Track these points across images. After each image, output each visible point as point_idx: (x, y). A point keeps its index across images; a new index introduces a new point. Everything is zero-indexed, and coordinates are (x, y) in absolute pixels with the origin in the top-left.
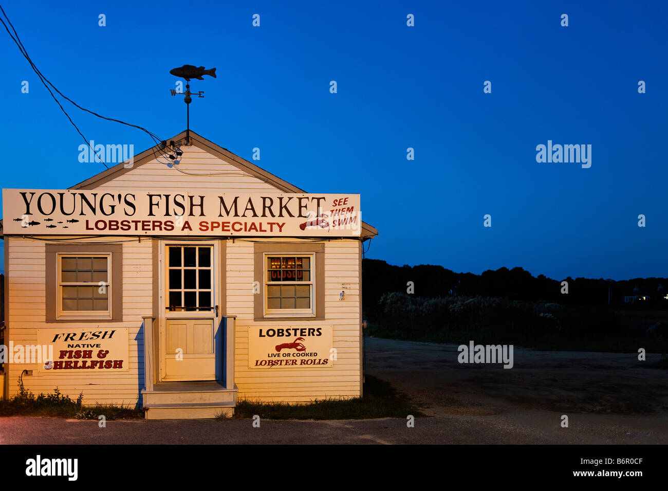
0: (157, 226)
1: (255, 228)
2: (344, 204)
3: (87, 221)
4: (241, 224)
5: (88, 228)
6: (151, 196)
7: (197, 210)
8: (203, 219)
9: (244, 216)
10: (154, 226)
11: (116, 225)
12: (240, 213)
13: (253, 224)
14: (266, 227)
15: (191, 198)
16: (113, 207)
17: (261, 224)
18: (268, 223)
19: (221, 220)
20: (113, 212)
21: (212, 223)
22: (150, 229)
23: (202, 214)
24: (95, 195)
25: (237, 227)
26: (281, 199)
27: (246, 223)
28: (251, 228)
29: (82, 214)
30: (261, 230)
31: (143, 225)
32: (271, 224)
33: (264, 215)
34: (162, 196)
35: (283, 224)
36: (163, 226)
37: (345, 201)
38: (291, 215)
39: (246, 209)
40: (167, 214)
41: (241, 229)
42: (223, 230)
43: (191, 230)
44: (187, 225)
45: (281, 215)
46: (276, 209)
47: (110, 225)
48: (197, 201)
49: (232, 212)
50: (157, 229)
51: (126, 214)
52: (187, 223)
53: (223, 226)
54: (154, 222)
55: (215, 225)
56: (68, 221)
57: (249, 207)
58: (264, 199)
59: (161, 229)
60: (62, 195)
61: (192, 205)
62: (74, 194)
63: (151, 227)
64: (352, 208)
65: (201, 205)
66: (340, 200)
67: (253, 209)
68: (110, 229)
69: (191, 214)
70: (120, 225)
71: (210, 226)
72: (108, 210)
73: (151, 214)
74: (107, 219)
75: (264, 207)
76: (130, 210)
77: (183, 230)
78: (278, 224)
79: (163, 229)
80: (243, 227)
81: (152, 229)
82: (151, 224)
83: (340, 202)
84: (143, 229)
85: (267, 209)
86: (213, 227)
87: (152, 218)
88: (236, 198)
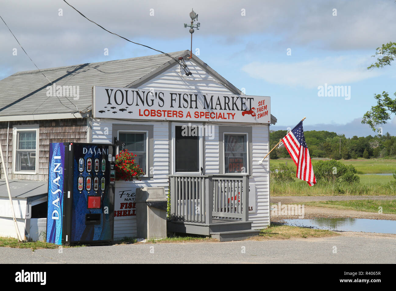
0: (175, 114)
1: (221, 117)
3: (140, 110)
4: (214, 114)
5: (140, 115)
6: (172, 94)
7: (194, 104)
8: (196, 110)
9: (216, 109)
10: (173, 114)
11: (154, 113)
12: (214, 107)
13: (220, 114)
14: (226, 116)
15: (191, 95)
16: (153, 101)
17: (224, 113)
18: (227, 114)
19: (205, 111)
20: (153, 104)
21: (201, 113)
22: (171, 116)
23: (196, 107)
24: (144, 92)
26: (233, 98)
27: (217, 113)
28: (219, 117)
29: (137, 105)
30: (224, 118)
31: (168, 114)
32: (229, 114)
33: (225, 109)
34: (177, 94)
35: (235, 114)
36: (178, 114)
37: (263, 102)
38: (238, 109)
39: (217, 104)
40: (180, 107)
41: (215, 117)
42: (206, 118)
43: (191, 117)
44: (189, 115)
45: (233, 109)
46: (231, 104)
47: (152, 113)
48: (194, 98)
49: (210, 106)
50: (175, 116)
51: (159, 106)
52: (189, 112)
53: (206, 115)
54: (173, 111)
55: (202, 114)
58: (225, 98)
59: (177, 117)
60: (127, 91)
61: (191, 101)
62: (133, 91)
63: (172, 115)
64: (266, 106)
65: (196, 101)
67: (220, 104)
68: (152, 116)
69: (191, 107)
70: (156, 113)
71: (199, 114)
72: (150, 103)
73: (172, 106)
74: (150, 109)
76: (161, 103)
77: (187, 117)
78: (232, 114)
79: (178, 116)
80: (215, 116)
81: (172, 116)
82: (172, 113)
84: (168, 116)
85: (226, 104)
86: (201, 116)
87: (172, 109)
88: (212, 97)
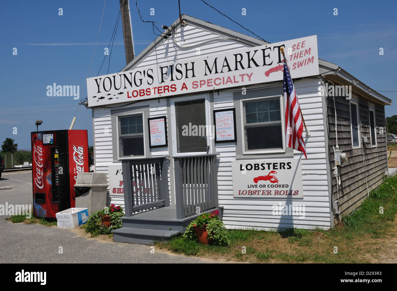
0: (166, 89)
1: (231, 81)
2: (302, 47)
3: (128, 92)
4: (220, 79)
5: (128, 97)
6: (162, 68)
7: (190, 73)
8: (194, 79)
9: (222, 72)
10: (165, 90)
11: (143, 92)
12: (219, 70)
13: (229, 78)
14: (238, 79)
15: (186, 65)
16: (141, 80)
17: (234, 77)
18: (240, 75)
19: (206, 78)
20: (141, 84)
21: (201, 81)
22: (162, 93)
23: (194, 76)
24: (131, 74)
25: (218, 82)
26: (248, 53)
27: (223, 78)
28: (227, 82)
29: (125, 88)
30: (235, 82)
31: (158, 90)
32: (242, 76)
33: (236, 69)
34: (168, 67)
35: (252, 74)
36: (170, 89)
37: (303, 44)
38: (257, 65)
39: (224, 66)
40: (172, 80)
41: (220, 83)
42: (208, 86)
43: (187, 89)
44: (184, 86)
45: (249, 67)
46: (245, 62)
47: (140, 93)
48: (190, 67)
49: (214, 71)
50: (166, 91)
51: (149, 84)
52: (184, 84)
53: (208, 83)
54: (164, 87)
55: (203, 83)
56: (118, 94)
57: (225, 64)
58: (236, 55)
59: (169, 91)
60: (114, 77)
61: (187, 70)
62: (120, 75)
63: (163, 91)
64: (310, 49)
65: (193, 69)
66: (298, 44)
67: (228, 65)
68: (140, 96)
69: (187, 77)
70: (145, 92)
71: (199, 84)
72: (138, 83)
73: (163, 81)
74: (138, 89)
75: (236, 62)
76: (150, 80)
77: (182, 90)
78: (247, 75)
79: (170, 91)
80: (222, 81)
81: (163, 92)
82: (163, 88)
83: (298, 46)
84: (159, 93)
85: (238, 64)
86: (201, 85)
87: (163, 84)
88: (216, 59)
